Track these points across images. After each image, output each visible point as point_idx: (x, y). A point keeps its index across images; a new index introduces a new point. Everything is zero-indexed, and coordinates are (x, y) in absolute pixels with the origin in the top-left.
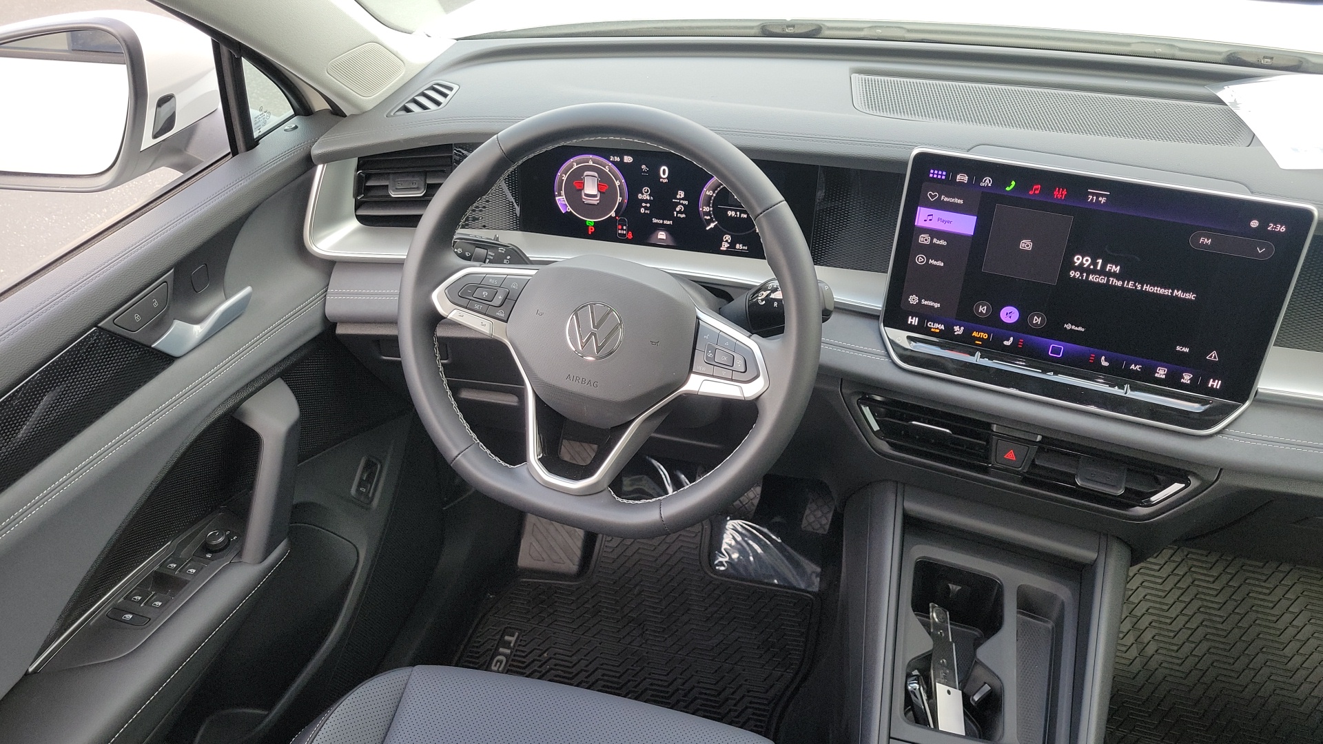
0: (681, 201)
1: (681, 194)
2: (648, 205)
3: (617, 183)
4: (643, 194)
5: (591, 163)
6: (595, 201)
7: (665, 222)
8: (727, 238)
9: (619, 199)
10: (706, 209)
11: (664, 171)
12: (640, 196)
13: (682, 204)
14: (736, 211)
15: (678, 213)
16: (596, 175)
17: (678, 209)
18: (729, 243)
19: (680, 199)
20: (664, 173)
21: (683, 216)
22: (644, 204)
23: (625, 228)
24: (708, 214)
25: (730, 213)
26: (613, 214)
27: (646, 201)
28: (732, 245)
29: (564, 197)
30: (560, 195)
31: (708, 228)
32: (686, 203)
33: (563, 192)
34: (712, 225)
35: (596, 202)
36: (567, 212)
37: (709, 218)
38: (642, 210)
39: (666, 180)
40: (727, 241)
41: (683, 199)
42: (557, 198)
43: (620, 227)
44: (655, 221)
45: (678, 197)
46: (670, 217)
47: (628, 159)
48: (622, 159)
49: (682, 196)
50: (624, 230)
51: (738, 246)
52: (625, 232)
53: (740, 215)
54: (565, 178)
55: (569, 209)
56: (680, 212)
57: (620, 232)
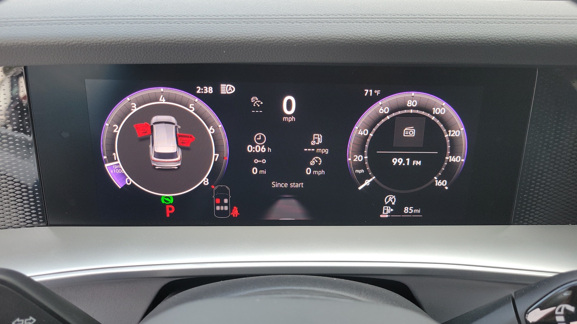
0: (318, 150)
1: (318, 139)
2: (264, 161)
3: (210, 131)
4: (254, 145)
5: (163, 101)
6: (173, 164)
7: (293, 185)
8: (390, 200)
9: (215, 156)
10: (358, 158)
11: (289, 102)
12: (250, 149)
13: (319, 155)
14: (404, 157)
15: (313, 168)
16: (173, 119)
17: (312, 163)
18: (392, 207)
19: (316, 147)
20: (289, 107)
21: (322, 172)
22: (256, 161)
23: (226, 201)
24: (361, 165)
25: (395, 161)
26: (205, 181)
27: (260, 156)
28: (398, 208)
29: (119, 162)
30: (111, 159)
31: (360, 188)
32: (326, 151)
33: (116, 155)
34: (367, 182)
35: (175, 166)
36: (126, 185)
37: (362, 171)
38: (255, 171)
39: (293, 119)
40: (390, 204)
41: (321, 146)
42: (106, 165)
43: (218, 201)
44: (275, 185)
45: (313, 143)
46: (302, 177)
47: (227, 89)
48: (217, 89)
49: (320, 141)
50: (224, 205)
51: (406, 210)
52: (226, 208)
53: (411, 162)
54: (118, 131)
55: (130, 180)
56: (316, 167)
57: (218, 208)
